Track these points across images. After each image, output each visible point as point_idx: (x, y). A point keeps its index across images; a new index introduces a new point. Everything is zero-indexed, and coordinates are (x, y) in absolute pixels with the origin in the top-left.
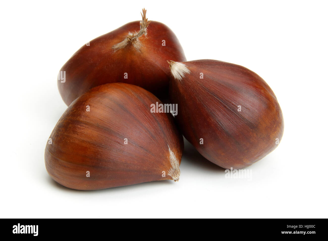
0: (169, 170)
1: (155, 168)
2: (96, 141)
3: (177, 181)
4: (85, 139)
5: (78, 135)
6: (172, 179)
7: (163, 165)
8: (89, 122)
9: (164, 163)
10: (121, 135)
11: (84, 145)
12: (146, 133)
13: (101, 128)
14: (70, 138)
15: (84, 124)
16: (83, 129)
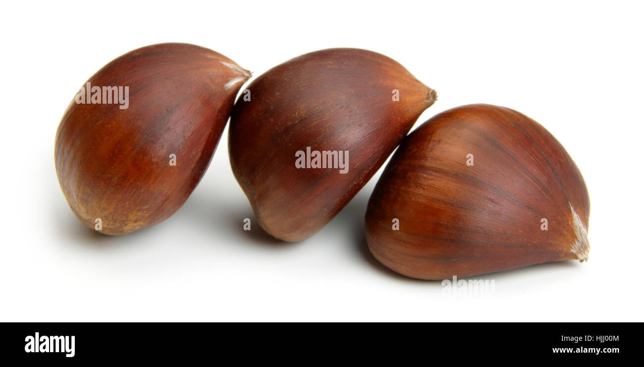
0: (572, 244)
1: (551, 241)
2: (454, 198)
3: (585, 261)
4: (437, 196)
5: (424, 189)
6: (576, 258)
7: (564, 236)
8: (441, 168)
9: (565, 232)
10: (496, 188)
11: (436, 205)
12: (535, 184)
13: (462, 177)
14: (410, 195)
15: (433, 171)
16: (431, 179)
